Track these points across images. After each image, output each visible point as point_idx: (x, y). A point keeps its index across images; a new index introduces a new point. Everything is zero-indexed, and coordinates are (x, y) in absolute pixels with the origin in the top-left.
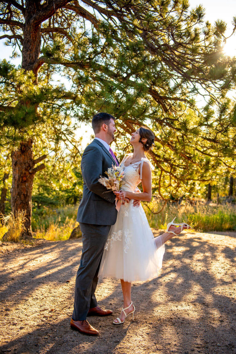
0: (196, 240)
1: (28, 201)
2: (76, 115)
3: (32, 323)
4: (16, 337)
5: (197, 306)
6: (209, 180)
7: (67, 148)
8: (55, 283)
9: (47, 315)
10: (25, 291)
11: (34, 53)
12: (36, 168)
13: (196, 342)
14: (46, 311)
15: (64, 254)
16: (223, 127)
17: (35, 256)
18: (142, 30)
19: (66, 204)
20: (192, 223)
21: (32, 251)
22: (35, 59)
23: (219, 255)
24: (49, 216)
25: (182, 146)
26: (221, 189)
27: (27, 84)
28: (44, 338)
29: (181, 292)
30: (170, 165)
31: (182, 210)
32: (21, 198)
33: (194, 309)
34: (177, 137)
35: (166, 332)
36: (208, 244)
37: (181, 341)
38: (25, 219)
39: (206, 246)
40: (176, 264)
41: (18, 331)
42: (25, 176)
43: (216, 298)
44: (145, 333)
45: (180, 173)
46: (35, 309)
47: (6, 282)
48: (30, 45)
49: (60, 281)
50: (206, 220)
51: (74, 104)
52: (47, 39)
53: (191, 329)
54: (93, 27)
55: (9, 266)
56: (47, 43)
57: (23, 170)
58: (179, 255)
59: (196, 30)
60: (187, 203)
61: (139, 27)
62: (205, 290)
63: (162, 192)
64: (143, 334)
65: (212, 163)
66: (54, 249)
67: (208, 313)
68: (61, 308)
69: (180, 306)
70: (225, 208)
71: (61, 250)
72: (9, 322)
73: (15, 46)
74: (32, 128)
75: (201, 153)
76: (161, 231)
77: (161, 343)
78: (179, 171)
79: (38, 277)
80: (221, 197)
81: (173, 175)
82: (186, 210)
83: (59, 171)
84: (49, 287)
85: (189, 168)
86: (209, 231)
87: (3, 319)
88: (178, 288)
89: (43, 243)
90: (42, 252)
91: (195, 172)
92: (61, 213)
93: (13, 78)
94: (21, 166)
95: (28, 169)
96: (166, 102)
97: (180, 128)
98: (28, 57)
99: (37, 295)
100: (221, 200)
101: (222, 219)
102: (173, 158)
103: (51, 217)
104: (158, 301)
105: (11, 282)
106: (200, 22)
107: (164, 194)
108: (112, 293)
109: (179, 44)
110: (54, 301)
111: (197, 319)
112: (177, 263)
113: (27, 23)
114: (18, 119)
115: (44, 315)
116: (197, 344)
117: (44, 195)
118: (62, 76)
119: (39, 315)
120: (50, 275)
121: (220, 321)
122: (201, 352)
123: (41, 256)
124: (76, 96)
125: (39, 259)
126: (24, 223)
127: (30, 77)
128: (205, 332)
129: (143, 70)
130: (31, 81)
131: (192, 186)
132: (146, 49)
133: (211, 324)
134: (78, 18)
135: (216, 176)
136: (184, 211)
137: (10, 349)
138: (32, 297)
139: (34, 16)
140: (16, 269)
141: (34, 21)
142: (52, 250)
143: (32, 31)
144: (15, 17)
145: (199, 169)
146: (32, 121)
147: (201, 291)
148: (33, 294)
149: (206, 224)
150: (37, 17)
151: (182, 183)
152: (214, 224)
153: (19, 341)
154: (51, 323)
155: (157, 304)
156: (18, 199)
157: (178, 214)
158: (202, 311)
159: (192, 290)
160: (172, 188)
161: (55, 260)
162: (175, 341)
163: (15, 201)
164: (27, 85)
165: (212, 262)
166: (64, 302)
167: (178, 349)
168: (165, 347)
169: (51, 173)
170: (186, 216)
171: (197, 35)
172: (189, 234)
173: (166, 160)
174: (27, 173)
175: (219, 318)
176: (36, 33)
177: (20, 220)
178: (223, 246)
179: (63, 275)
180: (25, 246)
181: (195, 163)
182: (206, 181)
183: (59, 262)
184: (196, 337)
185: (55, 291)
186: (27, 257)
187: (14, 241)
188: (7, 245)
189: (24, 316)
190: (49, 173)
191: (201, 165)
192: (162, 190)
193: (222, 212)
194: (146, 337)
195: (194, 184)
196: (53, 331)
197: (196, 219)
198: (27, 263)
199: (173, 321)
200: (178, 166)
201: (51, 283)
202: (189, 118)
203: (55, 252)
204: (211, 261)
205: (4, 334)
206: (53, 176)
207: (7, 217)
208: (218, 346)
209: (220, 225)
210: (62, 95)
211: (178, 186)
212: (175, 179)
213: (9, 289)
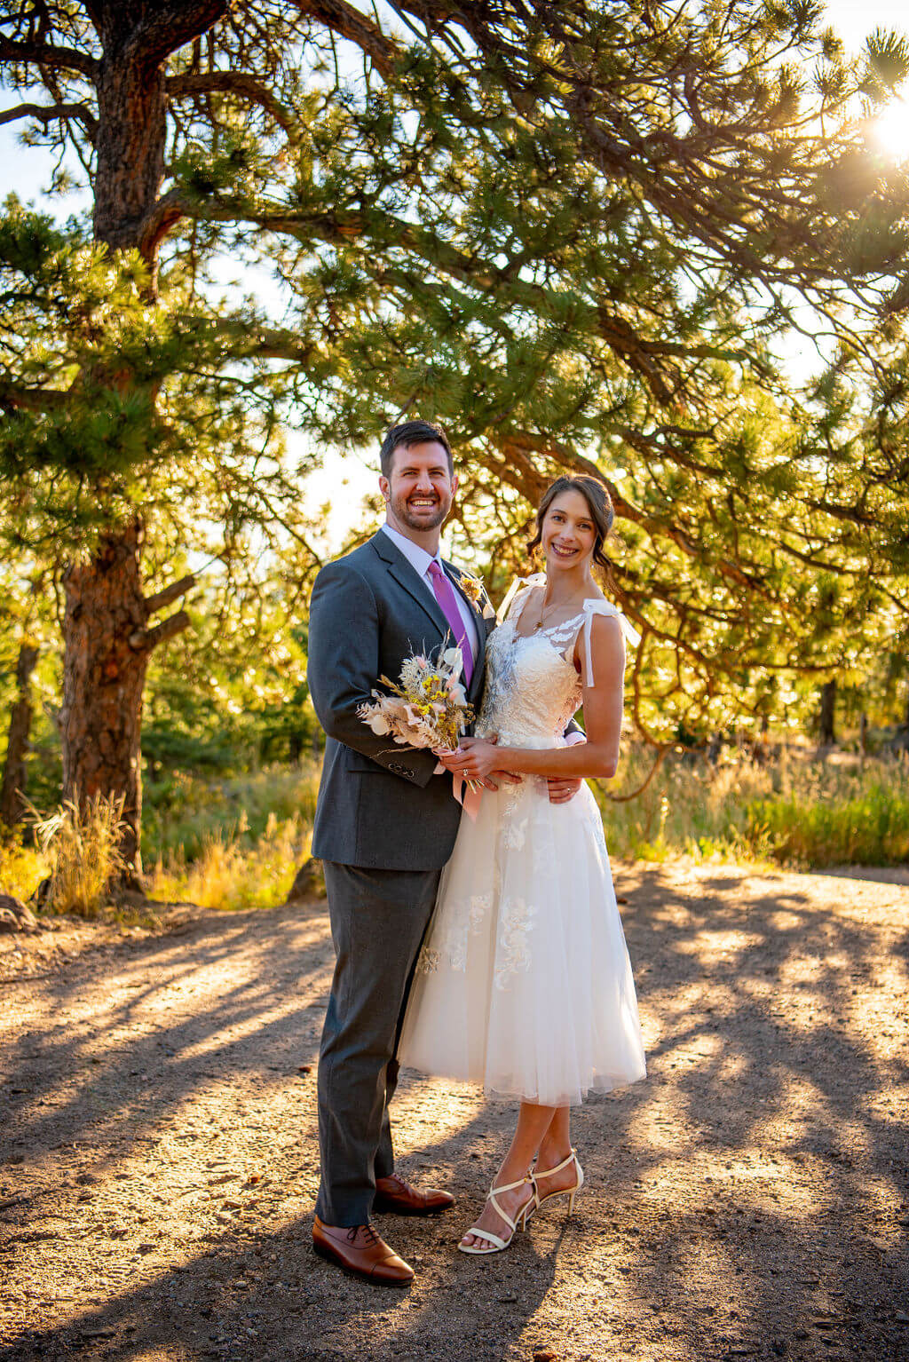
0: (787, 903)
1: (128, 757)
2: (312, 422)
3: (183, 1229)
4: (126, 1285)
5: (807, 1164)
6: (834, 666)
7: (271, 547)
8: (257, 1074)
9: (236, 1200)
10: (146, 1108)
11: (140, 179)
12: (157, 629)
13: (811, 1304)
14: (229, 1185)
15: (280, 962)
16: (893, 457)
17: (170, 972)
18: (569, 81)
19: (262, 762)
20: (764, 837)
21: (154, 953)
22: (146, 202)
23: (881, 965)
24: (197, 812)
25: (728, 535)
26: (875, 695)
27: (117, 300)
28: (235, 1288)
29: (742, 1112)
30: (675, 607)
31: (724, 784)
32: (99, 745)
33: (796, 1177)
34: (709, 501)
35: (694, 1266)
36: (834, 919)
37: (756, 1302)
38: (120, 828)
39: (830, 930)
40: (716, 1002)
41: (134, 1260)
42: (114, 661)
43: (882, 1134)
44: (613, 1269)
45: (717, 642)
46: (188, 1174)
47: (71, 1074)
48: (127, 144)
49: (276, 1069)
50: (821, 822)
51: (302, 376)
52: (186, 117)
53: (791, 1253)
54: (368, 68)
55: (74, 1012)
56: (186, 133)
57: (108, 635)
58: (722, 965)
59: (784, 75)
60: (744, 753)
61: (559, 68)
62: (833, 1102)
63: (647, 714)
64: (605, 1273)
65: (847, 599)
66: (239, 943)
67: (851, 1194)
68: (286, 1174)
69: (741, 1165)
70: (892, 774)
71: (264, 946)
72: (95, 1225)
73: (60, 147)
74: (141, 476)
75: (799, 562)
76: (648, 869)
77: (677, 1308)
78: (713, 632)
79: (188, 1053)
80: (876, 728)
81: (689, 649)
82: (740, 782)
83: (240, 639)
84: (233, 1090)
85: (752, 621)
86: (831, 864)
87: (73, 1215)
88: (730, 1093)
89: (191, 921)
90: (193, 957)
91: (775, 637)
92: (244, 797)
93: (65, 280)
94: (97, 623)
95: (126, 633)
96: (664, 364)
97: (720, 465)
98: (119, 194)
99: (191, 1124)
100: (875, 741)
101: (884, 821)
102: (690, 583)
103: (203, 812)
104: (655, 1144)
105: (88, 1072)
106: (802, 40)
107: (652, 725)
108: (476, 1116)
109: (717, 135)
110: (257, 1147)
111: (811, 1216)
112: (717, 995)
113: (113, 59)
114: (92, 441)
115: (227, 1199)
116: (819, 1314)
117: (172, 729)
118: (248, 263)
119: (206, 1200)
120: (232, 1045)
121: (901, 1224)
122: (836, 1345)
123: (193, 971)
124: (311, 347)
125: (184, 983)
126: (116, 844)
127: (128, 276)
128: (847, 1265)
129: (573, 240)
130: (135, 292)
131: (767, 691)
132: (585, 154)
133: (868, 1237)
134: (306, 31)
135: (861, 651)
136: (732, 786)
137: (111, 1329)
138: (174, 1129)
139: (139, 28)
140: (102, 1023)
141: (138, 50)
142: (231, 947)
143: (132, 89)
144: (59, 30)
145: (795, 624)
146: (143, 448)
147: (819, 1106)
148: (178, 1120)
149: (818, 838)
150: (151, 31)
151: (725, 677)
152: (851, 839)
153: (139, 1297)
154: (254, 1228)
155: (653, 1159)
156: (86, 749)
157: (709, 800)
158: (828, 1185)
159: (783, 1104)
160: (683, 700)
161: (249, 986)
162: (732, 1298)
163: (77, 757)
164: (120, 305)
165: (855, 993)
166: (297, 1149)
167: (744, 1332)
168: (695, 1324)
169: (209, 644)
170: (740, 805)
171: (789, 94)
172: (756, 879)
173: (663, 590)
174: (122, 647)
175: (897, 1211)
176: (148, 99)
177: (104, 832)
178: (896, 930)
179: (282, 1045)
180: (126, 932)
181: (778, 600)
182: (821, 668)
183: (263, 996)
184: (813, 1286)
185: (260, 1105)
186: (138, 976)
187: (80, 913)
188: (57, 929)
189: (150, 1203)
190: (202, 645)
191: (802, 609)
192: (646, 707)
193: (882, 790)
194: (617, 1282)
195: (771, 682)
196: (263, 1259)
197: (780, 820)
198: (144, 1001)
199: (718, 1223)
200: (709, 612)
201: (240, 1078)
202: (757, 424)
203: (246, 954)
204: (853, 988)
205: (83, 1271)
206: (219, 656)
207: (52, 822)
208: (902, 1322)
209: (874, 843)
210: (253, 342)
211: (710, 691)
212: (695, 664)
213: (85, 1100)
